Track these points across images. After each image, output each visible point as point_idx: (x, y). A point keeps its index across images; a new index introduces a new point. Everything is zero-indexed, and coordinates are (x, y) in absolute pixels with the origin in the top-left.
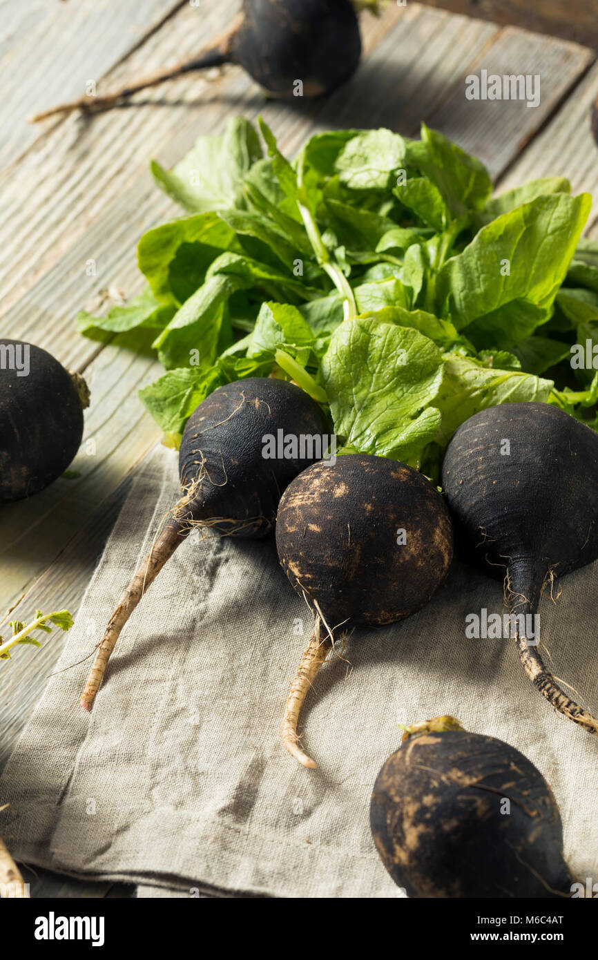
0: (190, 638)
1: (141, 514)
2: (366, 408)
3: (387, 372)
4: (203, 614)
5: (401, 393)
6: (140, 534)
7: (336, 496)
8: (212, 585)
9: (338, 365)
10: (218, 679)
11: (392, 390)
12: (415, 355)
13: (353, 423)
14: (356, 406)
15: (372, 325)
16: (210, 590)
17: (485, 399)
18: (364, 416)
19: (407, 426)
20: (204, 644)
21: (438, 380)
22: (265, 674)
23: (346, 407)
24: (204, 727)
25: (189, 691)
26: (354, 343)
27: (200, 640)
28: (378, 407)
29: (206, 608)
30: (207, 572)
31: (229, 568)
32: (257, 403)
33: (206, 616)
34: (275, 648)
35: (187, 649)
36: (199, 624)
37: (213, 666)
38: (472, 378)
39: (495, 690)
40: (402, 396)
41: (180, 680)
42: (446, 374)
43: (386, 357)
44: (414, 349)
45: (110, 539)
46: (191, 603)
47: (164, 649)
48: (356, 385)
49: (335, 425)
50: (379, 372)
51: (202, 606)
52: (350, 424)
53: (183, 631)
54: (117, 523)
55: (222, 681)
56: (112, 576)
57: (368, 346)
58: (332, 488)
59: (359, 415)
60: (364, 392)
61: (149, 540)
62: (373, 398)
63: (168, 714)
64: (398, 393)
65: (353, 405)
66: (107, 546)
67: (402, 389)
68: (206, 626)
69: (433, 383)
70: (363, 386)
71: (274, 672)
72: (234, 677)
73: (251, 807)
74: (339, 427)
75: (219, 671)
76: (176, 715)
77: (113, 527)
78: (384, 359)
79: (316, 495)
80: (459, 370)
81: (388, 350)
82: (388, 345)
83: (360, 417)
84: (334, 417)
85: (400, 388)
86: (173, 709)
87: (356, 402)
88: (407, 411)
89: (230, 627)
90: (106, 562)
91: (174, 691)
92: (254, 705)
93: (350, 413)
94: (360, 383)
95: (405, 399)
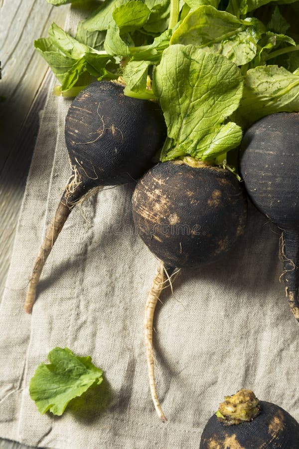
0: (85, 260)
1: (46, 157)
2: (188, 116)
3: (204, 87)
4: (91, 238)
5: (213, 101)
6: (47, 172)
7: (172, 223)
8: (95, 212)
9: (169, 84)
10: (103, 294)
11: (206, 99)
12: (223, 77)
13: (180, 129)
14: (182, 115)
15: (192, 51)
16: (94, 216)
17: (271, 103)
18: (188, 123)
19: (218, 132)
20: (94, 264)
21: (239, 94)
22: (131, 282)
23: (175, 116)
24: (98, 334)
25: (87, 307)
26: (179, 67)
27: (91, 261)
28: (198, 113)
29: (93, 233)
30: (91, 202)
31: (105, 194)
32: (113, 129)
33: (94, 240)
34: (136, 260)
35: (83, 270)
36: (89, 248)
37: (99, 284)
38: (263, 90)
40: (214, 104)
41: (81, 297)
42: (245, 85)
43: (202, 77)
44: (222, 73)
45: (28, 178)
46: (83, 231)
47: (70, 273)
48: (181, 96)
49: (168, 129)
50: (197, 87)
51: (90, 231)
52: (178, 130)
53: (81, 255)
54: (31, 166)
55: (106, 294)
56: (33, 207)
57: (189, 68)
58: (168, 216)
59: (184, 122)
60: (187, 102)
61: (53, 183)
62: (193, 107)
63: (76, 328)
64: (211, 101)
65: (180, 114)
66: (27, 184)
67: (214, 98)
68: (93, 250)
69: (235, 94)
70: (186, 97)
71: (137, 279)
72: (113, 288)
73: (129, 398)
74: (171, 130)
75: (104, 287)
76: (81, 327)
77: (28, 175)
78: (200, 78)
79: (157, 218)
80: (254, 83)
81: (203, 72)
82: (204, 69)
83: (185, 124)
84: (167, 123)
85: (211, 98)
86: (79, 322)
87: (181, 112)
88: (218, 118)
89: (108, 249)
90: (28, 195)
91: (78, 307)
92: (126, 309)
93: (178, 119)
94: (184, 95)
95: (215, 107)
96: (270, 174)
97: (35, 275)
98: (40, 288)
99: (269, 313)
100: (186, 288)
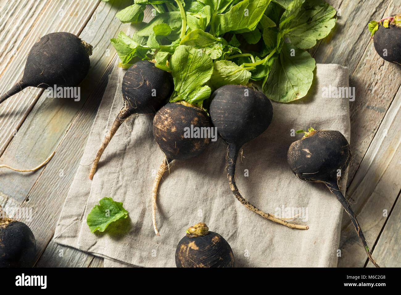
0: (124, 153)
1: (110, 98)
2: (186, 80)
3: (194, 67)
4: (129, 142)
5: (198, 75)
6: (109, 105)
7: (172, 131)
8: (132, 129)
9: (177, 64)
10: (133, 172)
11: (195, 73)
12: (204, 63)
13: (181, 86)
14: (182, 80)
15: (190, 49)
16: (132, 131)
17: (227, 78)
18: (185, 84)
19: (199, 90)
20: (129, 156)
21: (211, 72)
22: (148, 168)
23: (179, 80)
24: (127, 193)
25: (123, 178)
26: (183, 56)
27: (128, 154)
28: (191, 80)
29: (130, 140)
30: (131, 123)
31: (138, 120)
32: (148, 82)
33: (130, 143)
34: (152, 156)
35: (123, 159)
36: (128, 147)
37: (131, 167)
38: (223, 72)
39: (220, 183)
40: (199, 76)
41: (120, 173)
42: (214, 68)
43: (194, 62)
44: (204, 61)
45: (99, 108)
46: (125, 138)
47: (116, 159)
48: (183, 71)
49: (175, 86)
50: (191, 66)
51: (129, 138)
52: (180, 87)
53: (122, 150)
54: (102, 102)
55: (134, 173)
56: (100, 123)
57: (188, 57)
58: (171, 127)
59: (183, 83)
60: (185, 74)
61: (112, 111)
62: (188, 76)
63: (116, 188)
64: (197, 75)
65: (181, 79)
66: (98, 111)
67: (199, 73)
68: (129, 148)
69: (209, 72)
70: (185, 71)
71: (151, 166)
72: (138, 170)
73: (140, 229)
74: (176, 87)
75: (133, 168)
76: (118, 188)
77: (99, 106)
78: (193, 62)
79: (165, 128)
80: (219, 68)
81: (195, 60)
82: (195, 58)
83: (184, 84)
84: (175, 83)
85: (198, 73)
86: (118, 185)
87: (182, 78)
88: (200, 83)
89: (137, 149)
90: (98, 117)
91: (118, 178)
92: (144, 182)
93: (180, 82)
94: (184, 70)
95: (199, 77)
96: (223, 111)
97: (98, 158)
98: (99, 166)
99: (219, 189)
100: (177, 173)
